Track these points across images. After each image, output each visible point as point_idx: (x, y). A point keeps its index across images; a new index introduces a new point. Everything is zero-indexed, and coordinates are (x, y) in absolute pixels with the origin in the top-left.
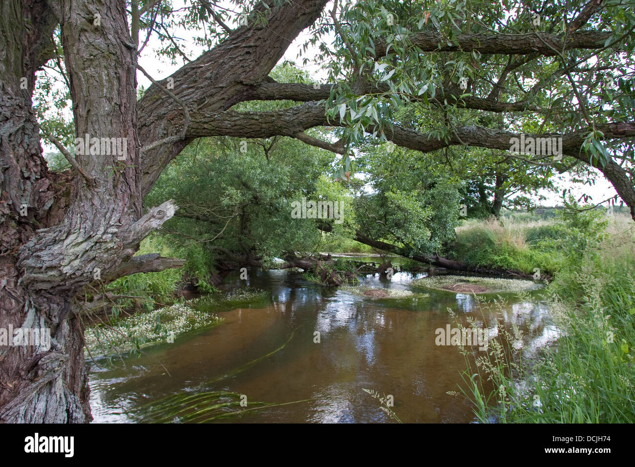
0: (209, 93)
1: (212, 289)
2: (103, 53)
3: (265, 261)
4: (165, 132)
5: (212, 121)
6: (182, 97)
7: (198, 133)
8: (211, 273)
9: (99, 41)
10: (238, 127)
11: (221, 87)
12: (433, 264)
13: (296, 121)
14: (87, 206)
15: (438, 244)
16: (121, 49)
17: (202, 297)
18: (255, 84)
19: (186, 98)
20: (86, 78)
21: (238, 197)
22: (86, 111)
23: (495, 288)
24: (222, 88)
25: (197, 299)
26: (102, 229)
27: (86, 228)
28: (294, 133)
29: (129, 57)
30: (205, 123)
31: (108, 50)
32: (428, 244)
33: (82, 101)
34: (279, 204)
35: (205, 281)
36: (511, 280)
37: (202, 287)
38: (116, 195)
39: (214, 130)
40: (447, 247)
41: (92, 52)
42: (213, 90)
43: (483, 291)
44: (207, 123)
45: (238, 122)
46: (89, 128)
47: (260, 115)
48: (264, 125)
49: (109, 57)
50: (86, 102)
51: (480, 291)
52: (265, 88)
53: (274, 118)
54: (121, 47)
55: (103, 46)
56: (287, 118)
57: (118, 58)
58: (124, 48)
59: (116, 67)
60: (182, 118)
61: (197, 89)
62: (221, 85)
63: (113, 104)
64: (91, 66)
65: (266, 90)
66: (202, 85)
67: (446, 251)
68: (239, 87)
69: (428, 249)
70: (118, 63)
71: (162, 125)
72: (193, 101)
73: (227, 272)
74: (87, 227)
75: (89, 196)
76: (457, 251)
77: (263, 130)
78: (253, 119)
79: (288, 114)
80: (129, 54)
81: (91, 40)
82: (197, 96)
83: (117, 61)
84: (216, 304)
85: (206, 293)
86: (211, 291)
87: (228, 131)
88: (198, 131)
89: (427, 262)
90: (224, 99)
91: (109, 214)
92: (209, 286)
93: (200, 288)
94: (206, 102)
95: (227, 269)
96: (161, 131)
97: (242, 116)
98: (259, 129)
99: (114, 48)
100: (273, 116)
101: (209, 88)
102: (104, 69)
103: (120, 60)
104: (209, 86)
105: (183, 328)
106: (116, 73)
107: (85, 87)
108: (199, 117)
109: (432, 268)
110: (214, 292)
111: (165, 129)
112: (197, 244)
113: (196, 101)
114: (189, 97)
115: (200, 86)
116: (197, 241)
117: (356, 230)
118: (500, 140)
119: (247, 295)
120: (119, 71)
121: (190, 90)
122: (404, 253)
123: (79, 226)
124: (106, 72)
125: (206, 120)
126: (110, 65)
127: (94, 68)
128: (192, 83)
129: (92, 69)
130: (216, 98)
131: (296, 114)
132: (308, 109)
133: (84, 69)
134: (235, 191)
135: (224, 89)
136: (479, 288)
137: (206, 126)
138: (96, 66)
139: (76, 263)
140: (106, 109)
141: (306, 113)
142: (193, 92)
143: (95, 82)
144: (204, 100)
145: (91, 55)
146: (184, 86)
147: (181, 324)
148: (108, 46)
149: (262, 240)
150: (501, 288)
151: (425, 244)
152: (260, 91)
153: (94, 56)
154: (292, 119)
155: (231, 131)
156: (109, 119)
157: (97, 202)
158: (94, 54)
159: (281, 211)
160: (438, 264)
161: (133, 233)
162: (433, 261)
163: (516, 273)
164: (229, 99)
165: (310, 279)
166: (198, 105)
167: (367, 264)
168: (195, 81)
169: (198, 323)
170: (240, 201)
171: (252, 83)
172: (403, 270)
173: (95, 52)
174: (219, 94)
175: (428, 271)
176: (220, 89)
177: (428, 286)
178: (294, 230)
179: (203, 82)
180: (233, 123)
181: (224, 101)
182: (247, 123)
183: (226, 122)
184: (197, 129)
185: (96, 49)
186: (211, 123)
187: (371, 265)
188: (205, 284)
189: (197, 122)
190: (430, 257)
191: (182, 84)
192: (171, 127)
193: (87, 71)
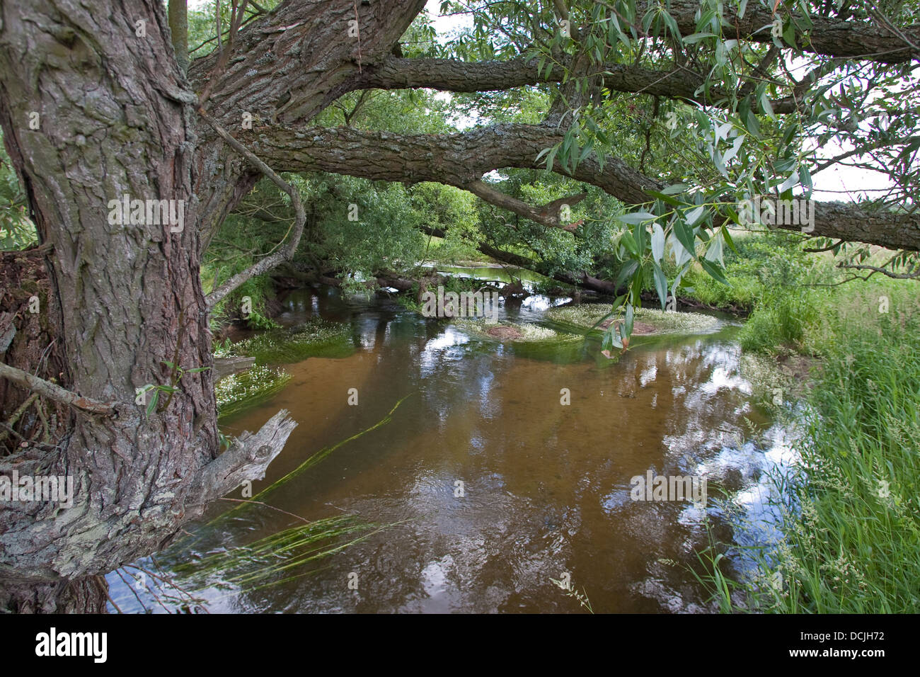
0: (296, 84)
1: (269, 324)
2: (109, 126)
3: (348, 285)
4: (221, 166)
5: (309, 147)
6: (249, 95)
7: (282, 166)
8: (266, 297)
9: (97, 94)
10: (359, 162)
11: (317, 71)
12: (581, 286)
13: (471, 161)
14: (103, 457)
15: (587, 259)
16: (157, 110)
17: (256, 337)
18: (376, 64)
19: (256, 96)
20: (70, 191)
21: (306, 190)
22: (77, 265)
23: (666, 326)
24: (319, 72)
25: (249, 341)
26: (139, 498)
27: (103, 500)
28: (467, 182)
29: (179, 123)
30: (295, 149)
31: (125, 120)
32: (576, 260)
33: (65, 242)
34: (368, 201)
35: (259, 311)
36: (686, 314)
37: (255, 320)
38: (165, 425)
39: (312, 163)
40: (601, 262)
41: (80, 125)
42: (303, 78)
43: (651, 331)
44: (299, 150)
45: (359, 153)
46: (88, 300)
47: (402, 144)
48: (409, 164)
49: (129, 136)
50: (75, 246)
51: (647, 332)
52: (392, 68)
53: (431, 154)
54: (158, 105)
55: (110, 109)
56: (455, 156)
57: (152, 136)
58: (165, 107)
59: (146, 157)
60: (251, 138)
61: (276, 77)
62: (317, 68)
63: (145, 243)
64: (81, 161)
65: (392, 71)
66: (284, 70)
67: (597, 267)
68: (348, 70)
69: (575, 265)
70: (150, 146)
71: (215, 155)
72: (269, 102)
73: (287, 292)
74: (106, 500)
75: (104, 437)
76: (612, 266)
77: (407, 173)
78: (387, 149)
79: (456, 147)
80: (178, 117)
81: (73, 93)
82: (274, 92)
83: (149, 144)
84: (278, 349)
85: (262, 329)
86: (267, 326)
87: (338, 166)
88: (282, 163)
89: (571, 282)
90: (322, 92)
91: (152, 467)
92: (264, 319)
93: (252, 322)
94: (292, 101)
95: (287, 286)
96: (213, 166)
97: (366, 142)
98: (399, 169)
99: (140, 112)
100: (429, 149)
101: (296, 74)
102: (115, 168)
103: (157, 139)
104: (296, 69)
105: (233, 395)
106: (147, 173)
107: (68, 211)
108: (284, 138)
109: (578, 292)
110: (272, 329)
111: (220, 160)
112: (245, 257)
113: (274, 102)
114: (261, 94)
115: (280, 71)
116: (244, 252)
117: (480, 243)
118: (835, 225)
119: (321, 334)
120: (155, 163)
121: (263, 81)
122: (542, 269)
123: (86, 495)
124: (122, 173)
125: (298, 144)
126: (131, 156)
127: (89, 167)
128: (264, 67)
129: (85, 170)
130: (308, 93)
131: (472, 148)
132: (494, 140)
133: (63, 168)
134: (302, 181)
135: (323, 75)
136: (646, 328)
137: (297, 155)
138: (94, 162)
139: (88, 558)
140: (129, 256)
141: (490, 147)
142: (269, 84)
143: (94, 199)
144: (288, 96)
145: (78, 133)
146: (252, 73)
147: (230, 388)
148: (124, 107)
149: (342, 254)
150: (673, 328)
151: (571, 259)
152: (382, 74)
153: (87, 137)
154: (464, 157)
155: (345, 166)
156: (138, 276)
157: (123, 448)
158: (86, 130)
159: (370, 212)
160: (586, 285)
161: (206, 491)
162: (580, 281)
163: (692, 302)
164: (330, 91)
165: (408, 307)
166: (278, 107)
167: (488, 283)
168: (271, 63)
169: (256, 384)
170: (310, 197)
171: (371, 61)
172: (537, 292)
173: (89, 126)
174: (314, 85)
175: (572, 295)
176: (315, 75)
177: (576, 321)
178: (390, 241)
179: (286, 62)
180: (348, 153)
181: (322, 96)
182: (375, 155)
183: (336, 151)
184: (281, 160)
185: (91, 117)
186: (307, 150)
187: (493, 284)
188: (259, 316)
189: (280, 148)
190: (576, 276)
191: (246, 69)
192: (232, 156)
193: (71, 174)
